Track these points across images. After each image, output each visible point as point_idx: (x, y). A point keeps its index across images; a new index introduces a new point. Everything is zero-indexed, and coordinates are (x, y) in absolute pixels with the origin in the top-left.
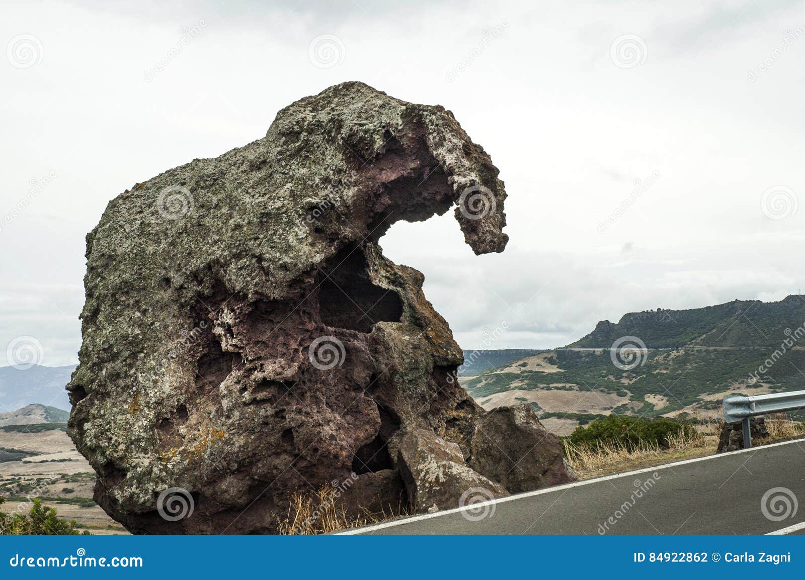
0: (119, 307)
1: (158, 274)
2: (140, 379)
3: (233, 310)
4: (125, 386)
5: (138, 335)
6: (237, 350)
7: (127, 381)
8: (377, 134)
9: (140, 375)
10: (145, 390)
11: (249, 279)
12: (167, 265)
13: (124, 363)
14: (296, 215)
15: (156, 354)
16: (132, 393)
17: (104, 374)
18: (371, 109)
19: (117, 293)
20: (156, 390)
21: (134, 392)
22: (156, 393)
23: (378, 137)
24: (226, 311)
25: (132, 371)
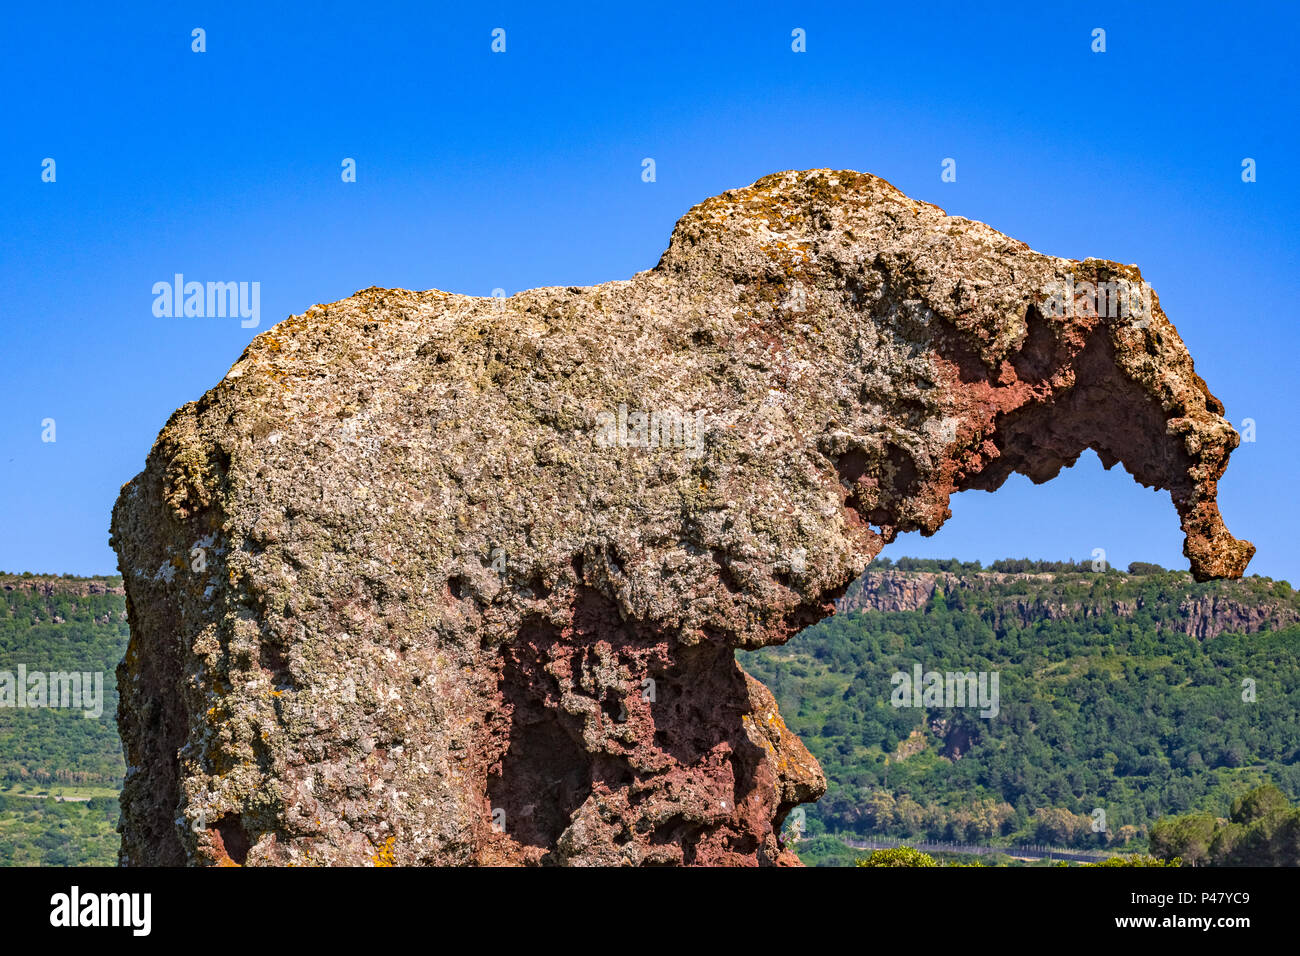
0: (345, 636)
1: (440, 566)
2: (397, 804)
3: (624, 660)
4: (360, 820)
5: (394, 703)
6: (621, 750)
7: (366, 808)
8: (1015, 312)
9: (395, 795)
10: (406, 829)
11: (691, 594)
12: (465, 546)
13: (362, 765)
14: (810, 466)
15: (427, 748)
16: (376, 835)
17: (311, 787)
18: (979, 254)
19: (347, 604)
20: (430, 831)
21: (382, 833)
22: (428, 837)
23: (1015, 317)
24: (606, 660)
25: (378, 785)
